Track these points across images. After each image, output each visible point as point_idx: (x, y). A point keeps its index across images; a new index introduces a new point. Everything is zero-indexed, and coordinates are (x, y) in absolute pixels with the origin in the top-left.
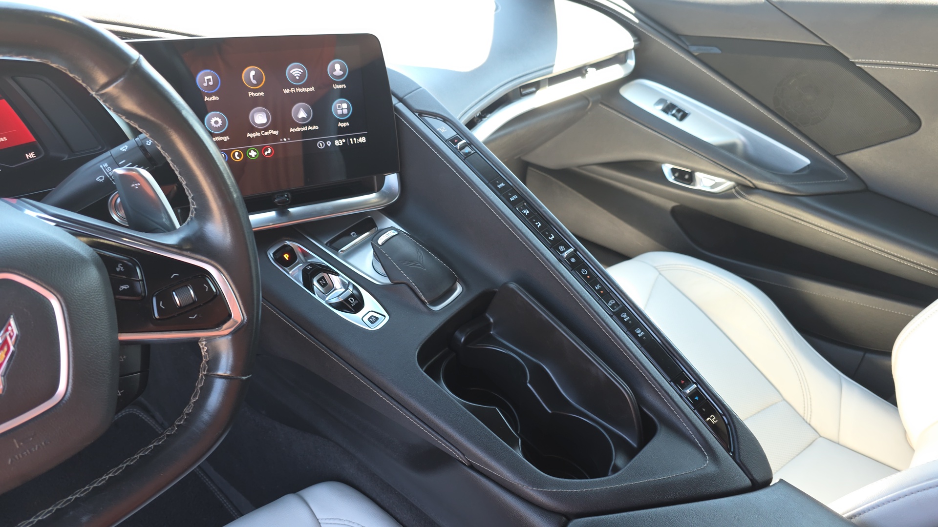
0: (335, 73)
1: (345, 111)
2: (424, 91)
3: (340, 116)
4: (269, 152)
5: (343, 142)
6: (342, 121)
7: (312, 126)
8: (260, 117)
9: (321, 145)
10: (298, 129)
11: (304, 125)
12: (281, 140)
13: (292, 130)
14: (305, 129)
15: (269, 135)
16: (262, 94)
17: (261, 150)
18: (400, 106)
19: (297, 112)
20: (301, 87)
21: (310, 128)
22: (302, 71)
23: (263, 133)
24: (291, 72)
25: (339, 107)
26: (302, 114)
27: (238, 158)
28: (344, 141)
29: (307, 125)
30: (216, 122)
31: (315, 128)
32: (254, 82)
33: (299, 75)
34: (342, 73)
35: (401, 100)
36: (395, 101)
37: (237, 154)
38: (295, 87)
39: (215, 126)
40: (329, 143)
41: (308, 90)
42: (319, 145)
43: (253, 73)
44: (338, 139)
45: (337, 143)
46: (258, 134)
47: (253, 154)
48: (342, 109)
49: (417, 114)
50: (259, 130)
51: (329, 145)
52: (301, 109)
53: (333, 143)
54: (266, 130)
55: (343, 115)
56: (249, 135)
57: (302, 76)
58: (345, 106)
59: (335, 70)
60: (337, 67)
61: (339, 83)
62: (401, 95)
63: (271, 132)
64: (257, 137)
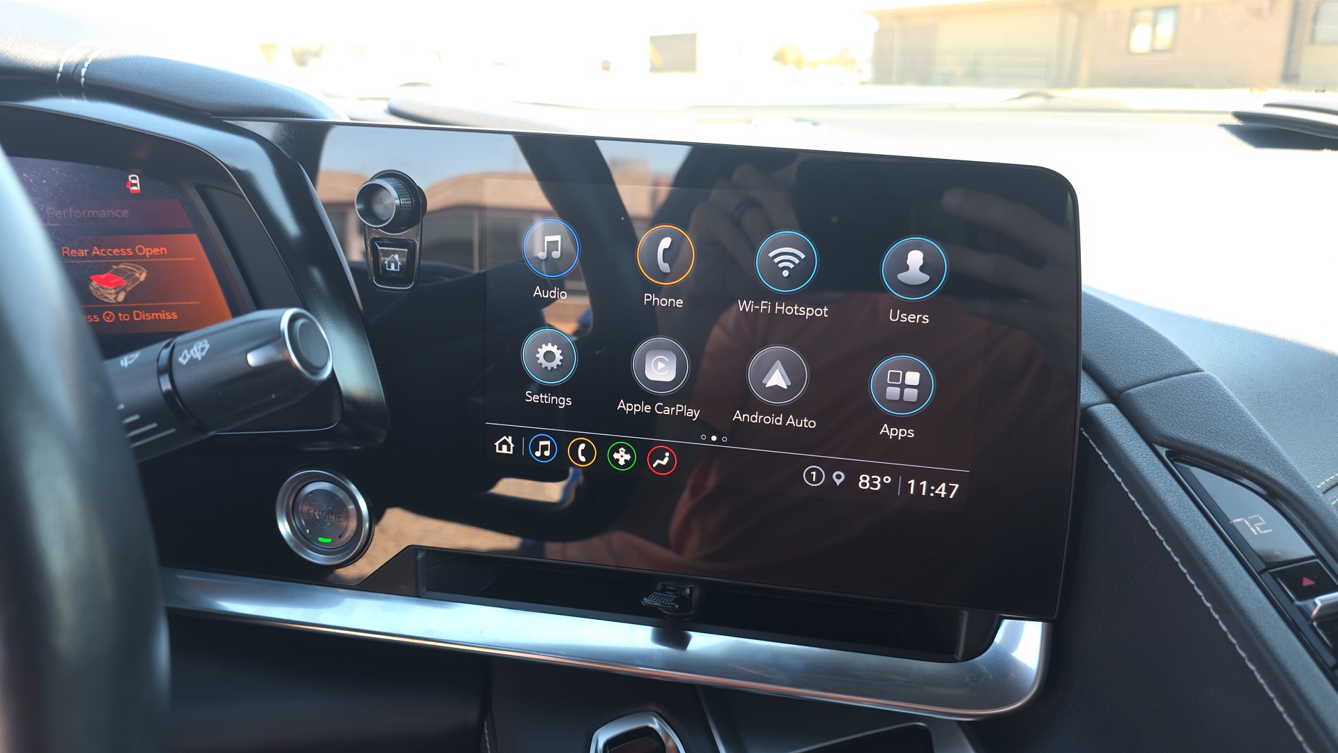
0: (902, 276)
1: (911, 394)
2: (1208, 383)
3: (892, 403)
4: (665, 462)
5: (882, 482)
6: (895, 422)
7: (798, 417)
8: (661, 365)
9: (813, 477)
10: (756, 418)
11: (776, 411)
12: (703, 437)
13: (738, 416)
14: (778, 421)
15: (672, 417)
16: (679, 303)
17: (643, 452)
18: (1108, 414)
19: (766, 370)
20: (790, 299)
21: (791, 421)
22: (803, 256)
23: (661, 408)
24: (771, 255)
25: (895, 377)
26: (777, 379)
27: (583, 459)
28: (888, 479)
29: (786, 411)
30: (549, 356)
31: (808, 423)
32: (665, 267)
33: (792, 266)
34: (925, 278)
35: (1115, 396)
36: (1089, 393)
37: (582, 446)
38: (774, 298)
39: (545, 364)
40: (839, 478)
41: (807, 312)
42: (809, 477)
43: (666, 243)
44: (871, 470)
45: (864, 481)
46: (647, 408)
47: (622, 457)
48: (903, 386)
49: (1163, 451)
50: (651, 399)
51: (838, 482)
52: (778, 362)
53: (852, 479)
54: (670, 401)
55: (901, 403)
56: (621, 405)
57: (799, 273)
58: (913, 378)
59: (906, 268)
60: (915, 258)
61: (909, 308)
62: (1119, 379)
63: (680, 408)
64: (641, 414)
